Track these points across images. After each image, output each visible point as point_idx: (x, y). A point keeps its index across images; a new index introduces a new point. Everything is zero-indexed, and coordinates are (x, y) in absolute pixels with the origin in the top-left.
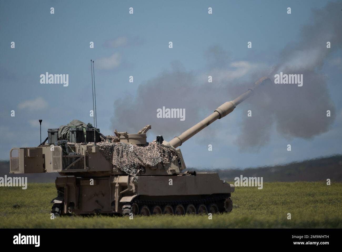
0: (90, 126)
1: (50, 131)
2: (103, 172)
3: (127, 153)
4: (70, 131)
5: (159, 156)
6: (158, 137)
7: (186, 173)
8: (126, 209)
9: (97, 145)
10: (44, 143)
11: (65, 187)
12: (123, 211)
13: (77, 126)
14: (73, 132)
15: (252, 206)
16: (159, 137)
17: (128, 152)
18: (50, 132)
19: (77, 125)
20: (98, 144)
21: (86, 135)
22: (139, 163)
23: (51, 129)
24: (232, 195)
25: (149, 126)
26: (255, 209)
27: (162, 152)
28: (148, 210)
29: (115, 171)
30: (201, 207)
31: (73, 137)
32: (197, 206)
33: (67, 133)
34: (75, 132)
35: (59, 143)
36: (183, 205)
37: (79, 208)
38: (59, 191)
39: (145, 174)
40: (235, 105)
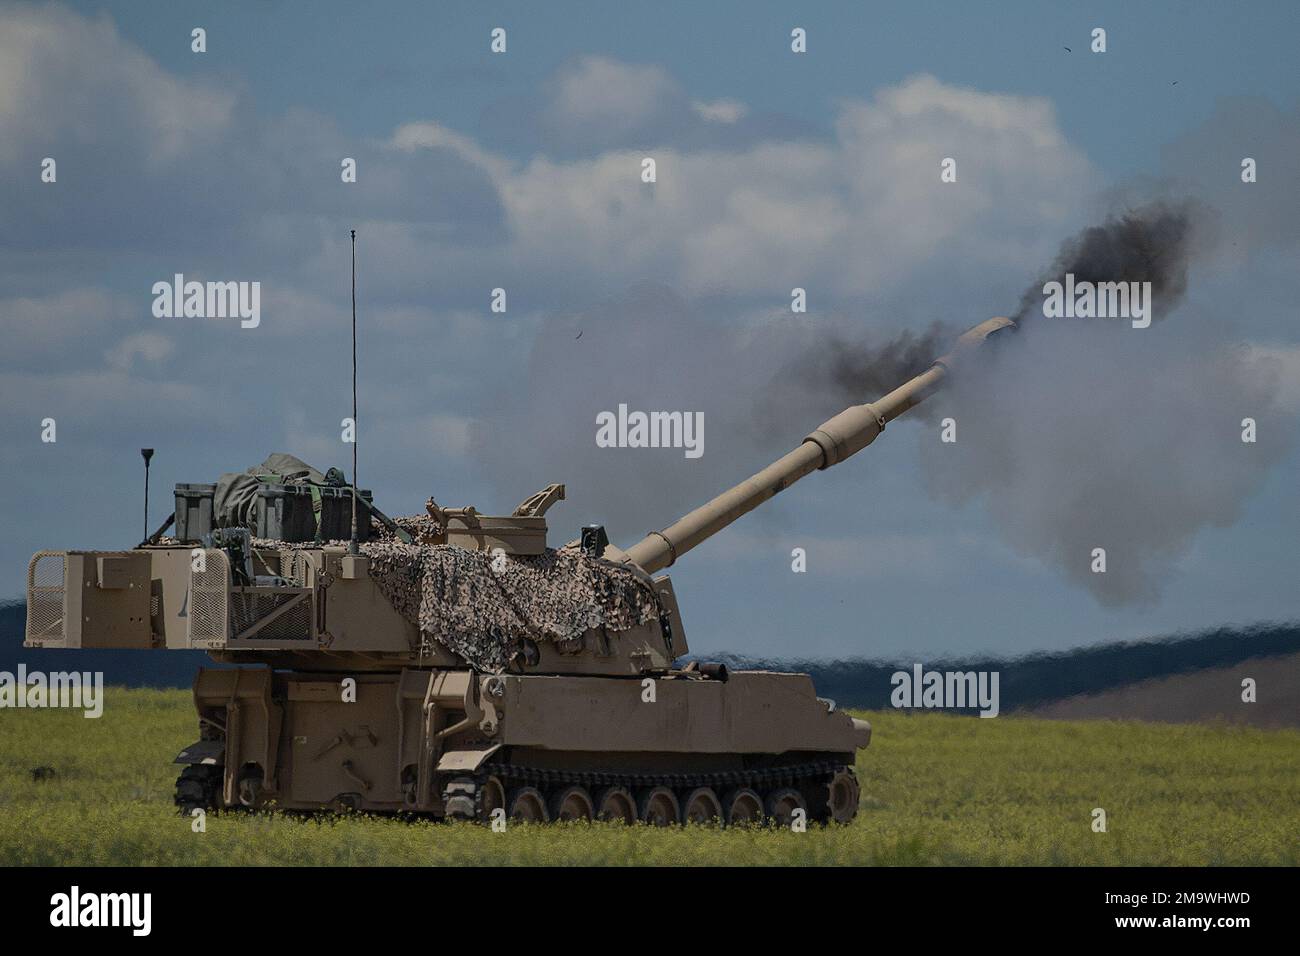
0: (335, 478)
1: (183, 491)
2: (379, 655)
3: (473, 586)
4: (260, 496)
5: (591, 603)
6: (586, 531)
7: (688, 669)
8: (457, 798)
9: (360, 551)
10: (158, 536)
11: (229, 707)
12: (446, 802)
13: (287, 479)
14: (270, 500)
15: (936, 803)
16: (592, 529)
17: (477, 584)
18: (182, 496)
19: (285, 475)
20: (364, 548)
21: (320, 513)
22: (514, 627)
23: (188, 486)
24: (858, 759)
25: (559, 487)
26: (946, 817)
27: (602, 585)
28: (541, 802)
29: (424, 654)
30: (742, 798)
31: (273, 517)
32: (724, 793)
33: (249, 502)
34: (279, 501)
35: (219, 539)
36: (674, 790)
37: (278, 788)
38: (206, 720)
39: (537, 669)
40: (881, 421)
